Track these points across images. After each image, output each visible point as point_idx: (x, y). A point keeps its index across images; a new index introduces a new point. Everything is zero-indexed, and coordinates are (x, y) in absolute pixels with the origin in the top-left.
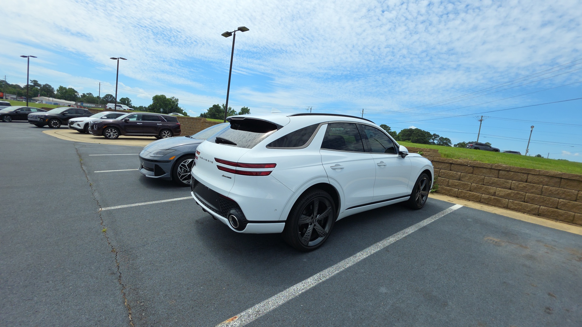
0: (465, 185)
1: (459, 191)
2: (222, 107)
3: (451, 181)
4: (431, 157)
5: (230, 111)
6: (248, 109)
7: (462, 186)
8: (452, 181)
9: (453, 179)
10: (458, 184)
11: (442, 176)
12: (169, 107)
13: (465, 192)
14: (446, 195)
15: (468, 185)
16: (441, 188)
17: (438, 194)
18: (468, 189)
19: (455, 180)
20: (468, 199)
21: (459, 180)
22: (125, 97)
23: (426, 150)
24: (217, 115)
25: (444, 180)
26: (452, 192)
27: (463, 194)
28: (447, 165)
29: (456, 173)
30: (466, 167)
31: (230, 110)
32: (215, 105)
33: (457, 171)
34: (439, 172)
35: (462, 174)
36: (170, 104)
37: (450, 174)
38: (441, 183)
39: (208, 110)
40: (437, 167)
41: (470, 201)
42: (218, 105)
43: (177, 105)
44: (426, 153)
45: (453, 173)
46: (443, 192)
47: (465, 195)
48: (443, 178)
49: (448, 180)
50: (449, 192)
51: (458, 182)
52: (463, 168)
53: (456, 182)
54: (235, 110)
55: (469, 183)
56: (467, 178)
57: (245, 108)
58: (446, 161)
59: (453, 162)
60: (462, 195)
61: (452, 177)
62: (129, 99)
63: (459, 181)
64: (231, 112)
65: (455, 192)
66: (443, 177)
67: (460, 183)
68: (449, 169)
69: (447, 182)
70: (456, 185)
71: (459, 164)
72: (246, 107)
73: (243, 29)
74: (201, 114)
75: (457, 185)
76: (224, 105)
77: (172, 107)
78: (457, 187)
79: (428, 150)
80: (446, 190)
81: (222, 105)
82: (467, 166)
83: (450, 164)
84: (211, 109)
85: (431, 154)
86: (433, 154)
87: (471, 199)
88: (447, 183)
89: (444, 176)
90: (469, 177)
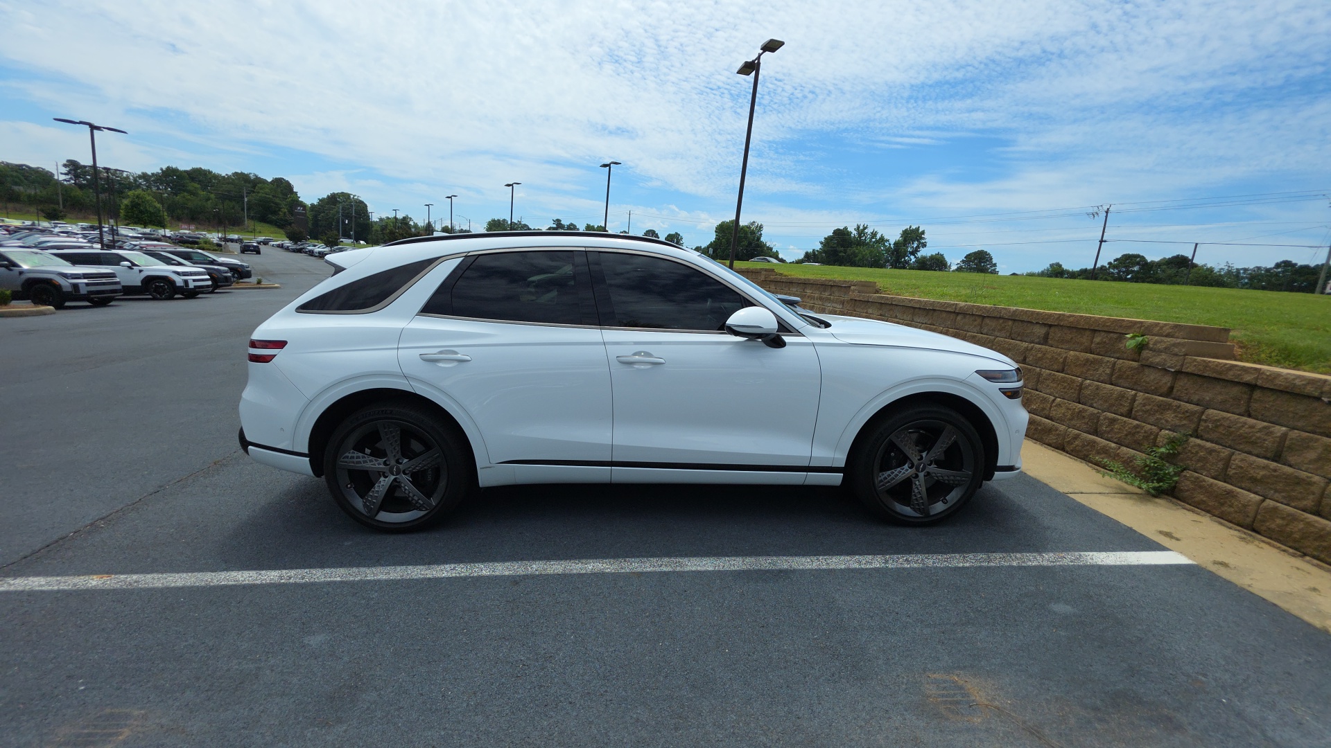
0: (1298, 483)
1: (1265, 504)
2: (854, 232)
3: (1238, 458)
4: (1176, 355)
5: (874, 240)
6: (920, 230)
7: (1280, 486)
8: (1242, 460)
9: (1250, 453)
10: (1264, 476)
11: (1206, 436)
12: (743, 243)
13: (1289, 515)
14: (1208, 512)
15: (1310, 484)
16: (1192, 482)
17: (1176, 505)
18: (1309, 502)
19: (1258, 456)
20: (1296, 545)
21: (1277, 457)
22: (673, 233)
23: (1162, 328)
24: (841, 252)
25: (1211, 451)
26: (1231, 506)
27: (1279, 521)
28: (1235, 391)
29: (1265, 427)
30: (1316, 404)
31: (873, 238)
32: (838, 230)
33: (1273, 419)
34: (1200, 420)
35: (1295, 434)
36: (746, 238)
37: (1240, 428)
38: (1199, 461)
39: (821, 243)
40: (1195, 398)
41: (1305, 555)
42: (846, 228)
43: (759, 239)
44: (1160, 342)
45: (1252, 427)
46: (1196, 499)
47: (1287, 525)
48: (1209, 445)
49: (1226, 452)
50: (1222, 504)
51: (1264, 468)
52: (1300, 407)
53: (1258, 467)
54: (886, 238)
55: (1316, 478)
56: (1312, 455)
57: (913, 230)
58: (1230, 376)
59: (1257, 379)
60: (1273, 526)
61: (1247, 443)
62: (679, 235)
63: (1274, 465)
64: (877, 242)
65: (1245, 506)
66: (1207, 441)
67: (1275, 471)
68: (1242, 409)
69: (1221, 460)
70: (1254, 480)
71: (1281, 388)
72: (914, 227)
73: (772, 46)
74: (807, 253)
75: (1259, 477)
76: (858, 227)
77: (750, 244)
78: (1259, 489)
79: (1167, 330)
80: (1209, 491)
81: (856, 227)
82: (1318, 399)
83: (1245, 389)
84: (828, 240)
85: (1174, 345)
86: (1183, 345)
87: (1309, 551)
88: (1220, 465)
89: (1214, 436)
90: (1320, 450)
